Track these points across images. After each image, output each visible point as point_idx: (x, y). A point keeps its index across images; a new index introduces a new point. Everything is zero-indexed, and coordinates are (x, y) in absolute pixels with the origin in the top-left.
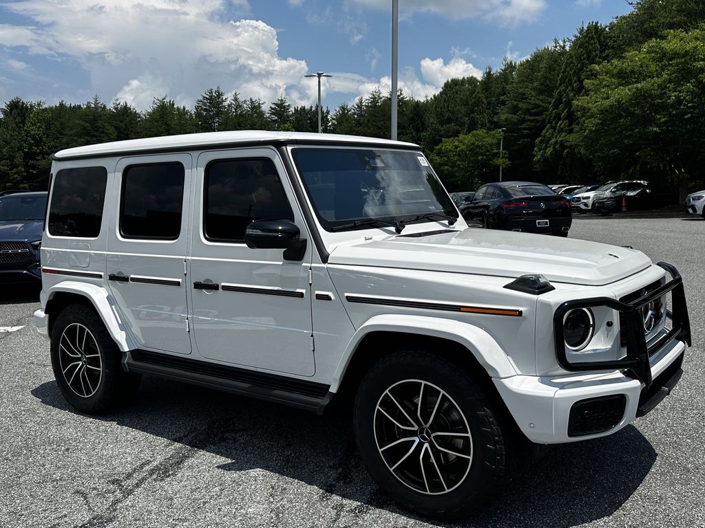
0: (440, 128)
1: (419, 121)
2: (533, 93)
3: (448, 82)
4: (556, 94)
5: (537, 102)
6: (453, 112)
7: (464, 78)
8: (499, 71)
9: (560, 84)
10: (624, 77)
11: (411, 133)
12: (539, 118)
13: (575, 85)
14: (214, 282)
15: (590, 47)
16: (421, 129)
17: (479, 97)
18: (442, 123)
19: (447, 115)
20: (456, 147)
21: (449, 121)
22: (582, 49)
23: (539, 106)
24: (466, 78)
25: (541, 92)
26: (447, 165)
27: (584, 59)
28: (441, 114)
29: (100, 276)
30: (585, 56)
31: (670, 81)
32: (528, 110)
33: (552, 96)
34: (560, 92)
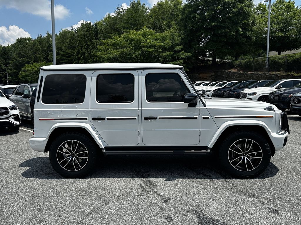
0: (19, 59)
1: (6, 56)
2: (66, 48)
3: (18, 39)
4: (76, 49)
5: (69, 52)
6: (25, 53)
7: (26, 38)
8: (45, 36)
9: (78, 45)
10: (115, 46)
11: (2, 61)
12: (70, 58)
13: (85, 46)
14: (154, 117)
15: (91, 32)
16: (7, 59)
17: (38, 47)
18: (20, 57)
19: (22, 53)
20: (33, 69)
21: (24, 56)
22: (87, 32)
23: (69, 54)
24: (27, 38)
25: (69, 48)
26: (29, 76)
27: (88, 36)
28: (20, 53)
29: (87, 119)
30: (89, 35)
31: (132, 49)
32: (64, 55)
33: (74, 50)
34: (79, 49)
